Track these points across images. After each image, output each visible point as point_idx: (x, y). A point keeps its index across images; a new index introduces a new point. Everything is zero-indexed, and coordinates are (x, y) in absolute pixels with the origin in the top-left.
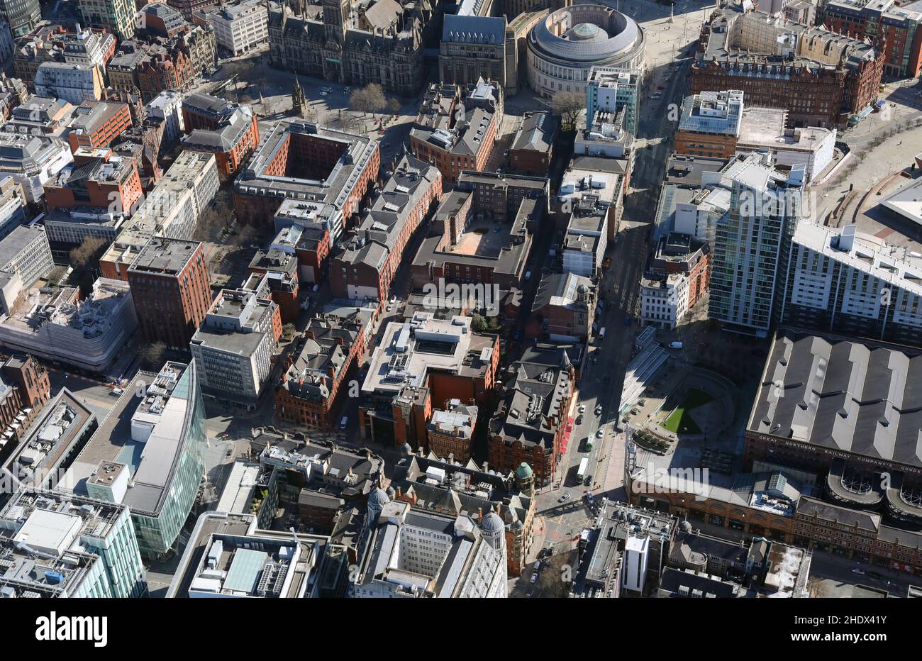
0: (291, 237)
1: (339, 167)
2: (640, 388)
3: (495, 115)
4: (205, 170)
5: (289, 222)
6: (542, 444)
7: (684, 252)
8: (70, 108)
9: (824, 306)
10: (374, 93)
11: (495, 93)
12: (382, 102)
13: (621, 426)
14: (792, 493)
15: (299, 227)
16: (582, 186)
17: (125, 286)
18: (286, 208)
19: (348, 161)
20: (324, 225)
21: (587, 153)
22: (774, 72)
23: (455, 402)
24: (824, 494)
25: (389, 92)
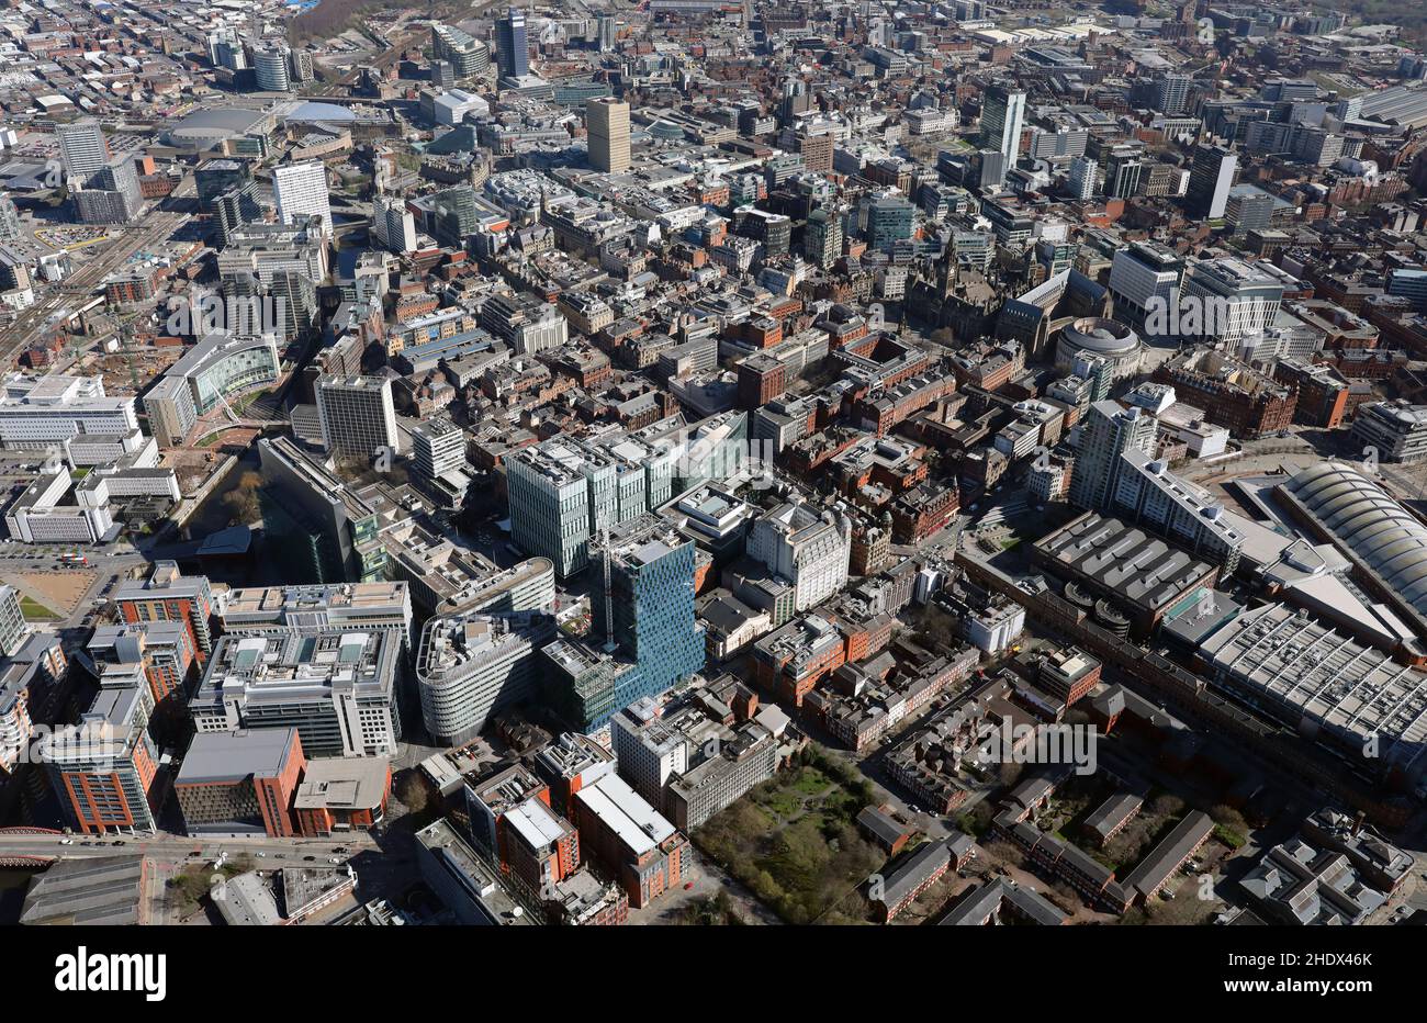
0: (845, 385)
1: (896, 360)
2: (1000, 518)
3: (1012, 363)
4: (819, 340)
5: (848, 377)
6: (913, 516)
7: (1067, 455)
8: (770, 295)
9: (1134, 507)
10: (947, 333)
11: (1018, 350)
12: (950, 340)
13: (976, 534)
14: (1042, 586)
15: (852, 381)
16: (1031, 408)
17: (736, 376)
18: (851, 370)
19: (903, 359)
20: (867, 385)
21: (1053, 395)
22: (1207, 386)
23: (880, 484)
24: (1062, 594)
25: (956, 335)
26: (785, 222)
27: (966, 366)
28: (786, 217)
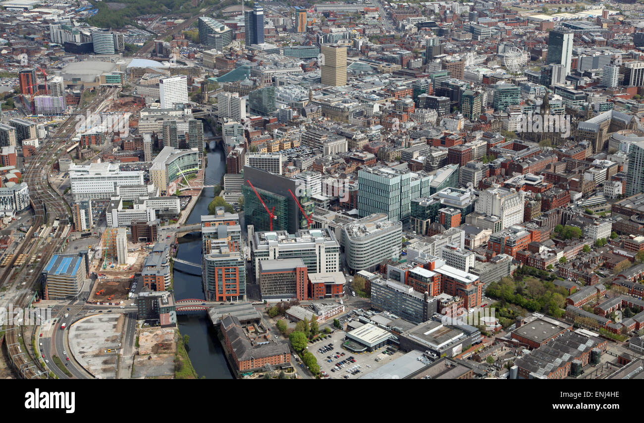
0: (501, 160)
3: (586, 151)
4: (482, 144)
5: (501, 157)
16: (600, 163)
19: (529, 149)
23: (530, 191)
26: (447, 101)
27: (562, 151)
28: (448, 98)
